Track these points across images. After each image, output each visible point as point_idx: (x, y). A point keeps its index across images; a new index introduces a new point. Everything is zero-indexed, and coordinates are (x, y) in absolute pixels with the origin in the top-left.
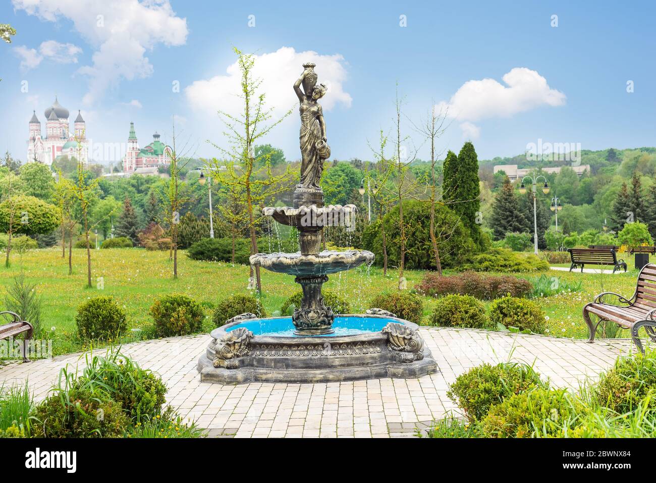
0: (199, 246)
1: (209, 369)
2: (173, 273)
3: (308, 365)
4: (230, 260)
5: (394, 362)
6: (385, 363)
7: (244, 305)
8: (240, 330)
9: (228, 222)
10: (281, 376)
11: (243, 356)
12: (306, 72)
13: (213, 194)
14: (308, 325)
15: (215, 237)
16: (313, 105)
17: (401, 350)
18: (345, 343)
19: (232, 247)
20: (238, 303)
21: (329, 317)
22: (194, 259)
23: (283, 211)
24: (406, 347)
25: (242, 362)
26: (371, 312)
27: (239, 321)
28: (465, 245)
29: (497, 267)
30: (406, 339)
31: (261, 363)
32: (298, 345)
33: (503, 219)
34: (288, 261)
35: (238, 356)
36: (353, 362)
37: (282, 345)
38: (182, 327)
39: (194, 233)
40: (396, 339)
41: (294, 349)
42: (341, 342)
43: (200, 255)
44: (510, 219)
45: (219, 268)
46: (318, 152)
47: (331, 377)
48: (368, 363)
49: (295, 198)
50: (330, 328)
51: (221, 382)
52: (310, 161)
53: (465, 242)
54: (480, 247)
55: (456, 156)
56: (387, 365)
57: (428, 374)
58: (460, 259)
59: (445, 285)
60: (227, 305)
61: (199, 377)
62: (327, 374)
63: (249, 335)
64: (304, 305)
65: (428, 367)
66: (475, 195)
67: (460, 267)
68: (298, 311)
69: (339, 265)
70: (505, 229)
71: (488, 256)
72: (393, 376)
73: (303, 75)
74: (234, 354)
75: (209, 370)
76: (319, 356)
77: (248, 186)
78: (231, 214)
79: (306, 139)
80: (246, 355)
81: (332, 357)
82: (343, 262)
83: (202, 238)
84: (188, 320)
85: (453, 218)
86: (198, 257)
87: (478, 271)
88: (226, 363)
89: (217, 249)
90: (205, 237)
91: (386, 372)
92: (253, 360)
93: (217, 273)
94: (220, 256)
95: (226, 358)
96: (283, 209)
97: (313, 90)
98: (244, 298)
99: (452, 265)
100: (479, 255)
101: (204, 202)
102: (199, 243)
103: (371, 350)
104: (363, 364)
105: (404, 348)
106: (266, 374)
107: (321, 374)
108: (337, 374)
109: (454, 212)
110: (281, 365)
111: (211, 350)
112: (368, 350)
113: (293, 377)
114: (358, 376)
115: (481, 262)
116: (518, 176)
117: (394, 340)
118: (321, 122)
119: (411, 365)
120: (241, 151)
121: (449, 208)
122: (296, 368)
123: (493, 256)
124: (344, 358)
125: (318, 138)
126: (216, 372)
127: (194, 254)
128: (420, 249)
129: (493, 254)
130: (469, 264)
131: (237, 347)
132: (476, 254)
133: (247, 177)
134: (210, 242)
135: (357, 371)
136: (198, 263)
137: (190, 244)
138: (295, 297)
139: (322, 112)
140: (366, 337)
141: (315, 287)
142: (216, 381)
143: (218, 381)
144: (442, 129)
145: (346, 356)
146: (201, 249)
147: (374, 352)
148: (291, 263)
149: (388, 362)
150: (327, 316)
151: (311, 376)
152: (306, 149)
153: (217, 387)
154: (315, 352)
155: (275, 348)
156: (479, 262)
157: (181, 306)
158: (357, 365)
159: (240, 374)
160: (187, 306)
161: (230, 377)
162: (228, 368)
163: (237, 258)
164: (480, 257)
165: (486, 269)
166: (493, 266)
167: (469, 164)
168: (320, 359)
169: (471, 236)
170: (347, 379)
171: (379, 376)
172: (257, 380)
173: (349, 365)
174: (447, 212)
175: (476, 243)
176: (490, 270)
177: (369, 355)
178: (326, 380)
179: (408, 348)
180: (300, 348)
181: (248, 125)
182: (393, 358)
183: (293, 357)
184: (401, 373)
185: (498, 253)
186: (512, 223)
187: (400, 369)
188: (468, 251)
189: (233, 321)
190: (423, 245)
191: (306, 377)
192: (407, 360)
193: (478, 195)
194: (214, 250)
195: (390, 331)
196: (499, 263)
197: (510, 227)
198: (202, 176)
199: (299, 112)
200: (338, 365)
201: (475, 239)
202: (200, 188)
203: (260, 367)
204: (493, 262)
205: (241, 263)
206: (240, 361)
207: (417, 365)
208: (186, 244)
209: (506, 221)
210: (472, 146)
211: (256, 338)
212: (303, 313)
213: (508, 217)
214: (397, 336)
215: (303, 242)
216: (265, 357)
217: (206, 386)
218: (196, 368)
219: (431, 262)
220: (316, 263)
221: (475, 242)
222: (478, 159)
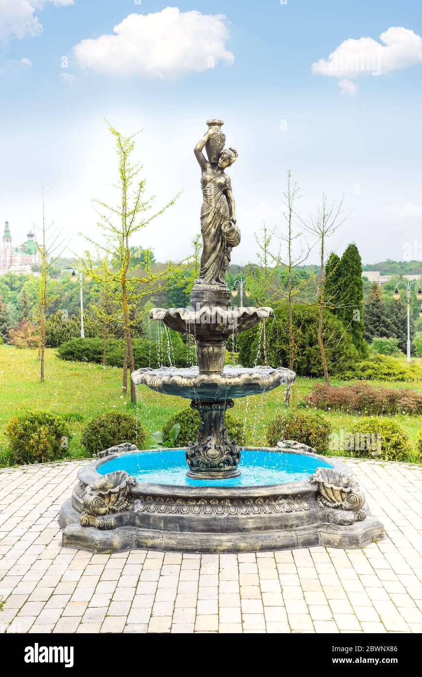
0: (69, 345)
1: (74, 528)
2: (40, 376)
3: (211, 527)
4: (101, 361)
5: (326, 523)
6: (315, 525)
7: (119, 424)
8: (118, 474)
9: (100, 321)
10: (173, 543)
11: (121, 511)
12: (211, 131)
13: (85, 293)
14: (207, 465)
15: (86, 336)
16: (219, 176)
17: (336, 508)
18: (261, 497)
19: (103, 348)
20: (113, 422)
21: (234, 455)
22: (63, 359)
23: (178, 315)
24: (343, 503)
25: (120, 520)
26: (284, 445)
27: (116, 454)
28: (347, 352)
29: (380, 376)
30: (344, 492)
31: (146, 521)
32: (197, 499)
33: (370, 324)
34: (185, 382)
35: (114, 511)
36: (273, 524)
37: (174, 498)
38: (44, 451)
39: (64, 331)
40: (330, 492)
41: (192, 503)
42: (256, 495)
43: (69, 355)
44: (377, 324)
45: (89, 370)
46: (225, 237)
47: (242, 545)
48: (292, 525)
49: (194, 297)
50: (235, 470)
51: (90, 548)
52: (214, 249)
53: (347, 348)
54: (361, 353)
55: (339, 259)
56: (318, 527)
57: (372, 541)
58: (341, 366)
59: (339, 397)
60: (99, 424)
61: (60, 537)
62: (237, 541)
63: (130, 482)
64: (201, 438)
65: (374, 531)
66: (358, 299)
67: (342, 374)
68: (194, 446)
69: (252, 387)
70: (372, 333)
71: (371, 364)
72: (327, 544)
73: (207, 137)
74: (109, 509)
75: (74, 530)
76: (226, 515)
77: (124, 284)
78: (105, 314)
79: (209, 219)
80: (126, 509)
81: (244, 516)
82: (257, 384)
83: (72, 337)
84: (51, 442)
85: (336, 323)
86: (68, 357)
87: (361, 379)
88: (98, 521)
89: (87, 349)
90: (75, 336)
91: (317, 539)
92: (135, 518)
93: (86, 376)
94: (90, 357)
95: (98, 514)
96: (178, 311)
97: (219, 155)
98: (119, 416)
99: (333, 372)
100: (361, 362)
101: (75, 301)
102: (68, 343)
103: (296, 506)
104: (286, 526)
105: (341, 505)
106: (153, 538)
107: (229, 541)
108: (251, 541)
109: (336, 316)
110: (173, 526)
111: (77, 498)
112: (292, 506)
113: (191, 545)
114: (279, 544)
115: (363, 370)
116: (380, 283)
117: (326, 493)
118: (228, 199)
119: (352, 530)
120: (117, 244)
121: (330, 312)
122: (195, 531)
123: (375, 363)
124: (261, 518)
125: (225, 218)
126: (83, 532)
127: (63, 354)
128: (300, 354)
129: (375, 362)
130: (350, 372)
131: (113, 499)
132: (358, 361)
133: (123, 273)
134: (81, 342)
135: (279, 536)
136: (68, 364)
137: (60, 343)
138: (180, 415)
139: (230, 185)
140: (289, 488)
141: (216, 414)
142: (83, 546)
143: (87, 547)
144: (333, 227)
145: (263, 515)
146: (71, 350)
147: (301, 509)
148: (188, 385)
149: (319, 523)
150: (231, 454)
151: (215, 543)
152: (209, 233)
153: (84, 555)
154: (220, 509)
155: (165, 501)
156: (361, 370)
157: (43, 426)
158: (277, 528)
159: (116, 538)
160: (50, 425)
161: (104, 543)
162: (101, 528)
163: (108, 360)
164: (363, 364)
165: (369, 377)
166: (376, 374)
167: (353, 267)
168: (228, 519)
169: (354, 342)
170: (263, 549)
171: (308, 543)
172: (140, 546)
173: (267, 528)
174: (329, 317)
175: (358, 350)
176: (373, 379)
177: (294, 513)
178: (236, 550)
179: (346, 504)
180: (199, 503)
181: (125, 216)
182: (325, 518)
183: (191, 515)
184: (338, 541)
185: (380, 361)
186: (379, 328)
187: (337, 534)
188: (350, 358)
189: (107, 454)
190: (303, 351)
191: (208, 544)
192: (345, 522)
193: (361, 299)
194: (84, 350)
195: (321, 480)
196: (382, 371)
197: (376, 332)
198: (74, 274)
199: (200, 184)
200: (253, 528)
201: (357, 345)
202: (72, 286)
203: (144, 527)
204: (376, 370)
205: (112, 364)
206: (116, 518)
207: (358, 529)
208: (56, 343)
209: (373, 326)
210: (356, 248)
211: (140, 487)
212: (201, 449)
213: (375, 322)
214: (332, 488)
215: (202, 354)
216: (152, 514)
217: (69, 552)
218: (56, 519)
219: (311, 368)
220: (222, 385)
221: (357, 348)
222: (362, 261)
